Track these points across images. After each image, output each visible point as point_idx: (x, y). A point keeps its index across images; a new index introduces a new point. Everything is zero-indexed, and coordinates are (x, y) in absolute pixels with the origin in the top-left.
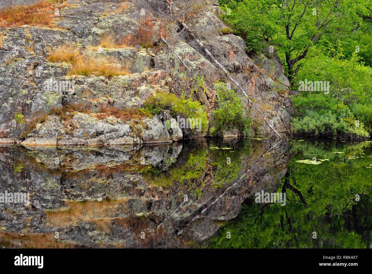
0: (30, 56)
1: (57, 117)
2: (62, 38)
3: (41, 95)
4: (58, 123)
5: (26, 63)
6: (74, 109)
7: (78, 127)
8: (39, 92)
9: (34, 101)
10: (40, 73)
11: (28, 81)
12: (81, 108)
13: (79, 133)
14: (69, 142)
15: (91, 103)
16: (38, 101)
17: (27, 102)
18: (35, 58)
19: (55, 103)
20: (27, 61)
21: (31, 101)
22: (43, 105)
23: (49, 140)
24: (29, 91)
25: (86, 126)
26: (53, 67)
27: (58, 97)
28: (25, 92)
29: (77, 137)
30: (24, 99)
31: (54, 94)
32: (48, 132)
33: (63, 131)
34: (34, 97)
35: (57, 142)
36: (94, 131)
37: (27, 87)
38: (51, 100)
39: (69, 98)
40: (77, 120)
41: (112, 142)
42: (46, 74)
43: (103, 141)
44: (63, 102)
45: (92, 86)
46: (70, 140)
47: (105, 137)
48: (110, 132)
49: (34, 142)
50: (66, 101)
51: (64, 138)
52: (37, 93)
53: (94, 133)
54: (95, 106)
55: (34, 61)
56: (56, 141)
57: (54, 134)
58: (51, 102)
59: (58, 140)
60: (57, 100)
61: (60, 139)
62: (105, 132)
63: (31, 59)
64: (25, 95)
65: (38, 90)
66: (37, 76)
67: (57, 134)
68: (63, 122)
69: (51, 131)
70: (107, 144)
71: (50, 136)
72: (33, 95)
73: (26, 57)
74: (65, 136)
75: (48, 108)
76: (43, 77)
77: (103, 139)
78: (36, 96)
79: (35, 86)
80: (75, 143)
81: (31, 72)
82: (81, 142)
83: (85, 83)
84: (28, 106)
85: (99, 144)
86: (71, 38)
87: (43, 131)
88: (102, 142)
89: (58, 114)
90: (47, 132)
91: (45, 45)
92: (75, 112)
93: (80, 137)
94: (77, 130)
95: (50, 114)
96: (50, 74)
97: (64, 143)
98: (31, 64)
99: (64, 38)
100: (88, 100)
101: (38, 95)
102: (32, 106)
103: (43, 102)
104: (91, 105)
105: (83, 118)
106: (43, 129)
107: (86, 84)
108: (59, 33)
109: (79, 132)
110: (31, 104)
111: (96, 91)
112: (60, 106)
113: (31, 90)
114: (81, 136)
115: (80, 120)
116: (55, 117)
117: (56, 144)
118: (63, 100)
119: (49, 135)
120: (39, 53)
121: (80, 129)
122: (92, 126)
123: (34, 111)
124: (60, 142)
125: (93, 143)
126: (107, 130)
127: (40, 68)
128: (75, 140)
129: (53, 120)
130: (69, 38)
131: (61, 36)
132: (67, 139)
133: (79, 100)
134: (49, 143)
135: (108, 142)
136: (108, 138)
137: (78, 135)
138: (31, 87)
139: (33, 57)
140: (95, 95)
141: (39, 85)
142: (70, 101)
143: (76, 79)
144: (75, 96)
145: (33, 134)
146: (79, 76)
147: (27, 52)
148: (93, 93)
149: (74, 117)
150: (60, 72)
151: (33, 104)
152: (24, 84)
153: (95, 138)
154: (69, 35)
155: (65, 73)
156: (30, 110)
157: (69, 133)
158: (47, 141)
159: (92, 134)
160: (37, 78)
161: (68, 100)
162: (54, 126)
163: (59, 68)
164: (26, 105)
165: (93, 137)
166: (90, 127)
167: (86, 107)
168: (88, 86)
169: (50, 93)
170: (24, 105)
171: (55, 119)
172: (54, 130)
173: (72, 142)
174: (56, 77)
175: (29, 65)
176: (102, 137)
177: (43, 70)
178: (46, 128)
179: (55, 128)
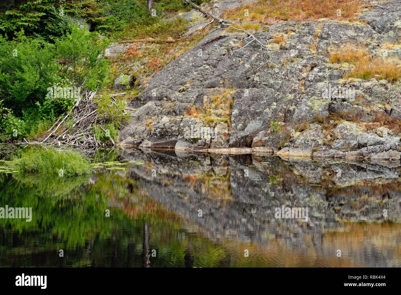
0: (309, 56)
1: (319, 126)
2: (356, 34)
3: (306, 100)
4: (318, 133)
5: (302, 64)
6: (341, 117)
7: (339, 138)
8: (306, 97)
9: (297, 107)
10: (313, 76)
11: (298, 85)
12: (351, 116)
13: (339, 145)
14: (325, 154)
15: (363, 111)
16: (302, 107)
17: (290, 109)
18: (314, 59)
19: (320, 109)
20: (305, 61)
21: (294, 107)
22: (307, 112)
23: (304, 150)
24: (295, 96)
25: (348, 137)
26: (331, 69)
27: (325, 103)
28: (291, 96)
29: (335, 148)
30: (288, 104)
31: (321, 100)
32: (305, 142)
33: (320, 142)
34: (299, 103)
35: (313, 153)
36: (355, 142)
37: (294, 91)
38: (317, 106)
39: (337, 105)
40: (340, 129)
41: (374, 156)
42: (319, 76)
43: (364, 155)
44: (331, 109)
45: (368, 91)
46: (326, 152)
47: (367, 150)
48: (375, 145)
49: (287, 153)
50: (334, 108)
51: (320, 149)
52: (302, 98)
53: (355, 145)
54: (368, 114)
55: (311, 62)
56: (311, 152)
57: (310, 144)
58: (315, 109)
59: (314, 151)
60: (323, 106)
61: (315, 151)
62: (368, 144)
63: (309, 59)
64: (290, 100)
65: (305, 94)
66: (310, 79)
67: (313, 145)
68: (324, 131)
69: (308, 141)
70: (367, 157)
71: (305, 147)
72: (298, 100)
73: (304, 57)
74: (322, 147)
75: (311, 115)
76: (316, 80)
77: (364, 152)
78: (302, 101)
79: (303, 91)
80: (332, 156)
81: (304, 75)
82: (337, 154)
83: (360, 88)
84: (290, 112)
85: (360, 158)
86: (368, 33)
87: (300, 141)
88: (362, 155)
89: (320, 122)
90: (303, 142)
91: (331, 43)
92: (342, 120)
93: (339, 149)
94: (337, 141)
95: (313, 122)
96: (324, 77)
97: (319, 155)
98: (308, 65)
99: (359, 34)
100: (360, 107)
101: (304, 100)
102: (294, 112)
103: (308, 108)
104: (363, 113)
105: (348, 127)
106: (301, 139)
107: (362, 89)
108: (353, 29)
109: (338, 143)
110: (294, 110)
111: (372, 97)
112: (326, 113)
113: (297, 95)
114: (341, 148)
115: (343, 130)
116: (317, 126)
117: (310, 155)
118: (330, 107)
119: (305, 145)
120: (321, 52)
121: (341, 140)
122: (355, 137)
123: (296, 118)
124: (315, 154)
125: (351, 156)
126: (371, 142)
127: (316, 69)
128: (332, 151)
129: (314, 128)
130: (365, 33)
131: (355, 32)
132: (324, 150)
133: (348, 107)
134: (302, 154)
135: (369, 156)
136: (370, 151)
137: (336, 146)
138: (298, 91)
139: (312, 57)
140: (369, 102)
141: (308, 89)
142: (338, 108)
143: (350, 84)
144: (345, 102)
145: (289, 143)
146: (356, 80)
147: (307, 51)
148: (367, 100)
149: (338, 127)
150: (336, 74)
151: (296, 110)
152: (293, 88)
153: (355, 150)
154: (366, 31)
155: (342, 76)
156: (292, 117)
157: (328, 144)
158: (302, 152)
159: (353, 146)
160: (309, 81)
161: (336, 106)
162: (314, 136)
163: (336, 70)
164: (289, 111)
165: (353, 149)
166: (353, 138)
167: (357, 115)
168: (363, 91)
169: (317, 98)
170: (286, 111)
171: (317, 127)
172: (312, 140)
173: (329, 154)
174: (331, 80)
175: (305, 66)
176: (364, 150)
177: (318, 72)
178: (303, 137)
179: (314, 138)
